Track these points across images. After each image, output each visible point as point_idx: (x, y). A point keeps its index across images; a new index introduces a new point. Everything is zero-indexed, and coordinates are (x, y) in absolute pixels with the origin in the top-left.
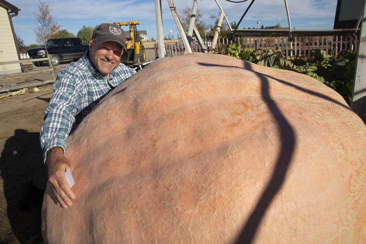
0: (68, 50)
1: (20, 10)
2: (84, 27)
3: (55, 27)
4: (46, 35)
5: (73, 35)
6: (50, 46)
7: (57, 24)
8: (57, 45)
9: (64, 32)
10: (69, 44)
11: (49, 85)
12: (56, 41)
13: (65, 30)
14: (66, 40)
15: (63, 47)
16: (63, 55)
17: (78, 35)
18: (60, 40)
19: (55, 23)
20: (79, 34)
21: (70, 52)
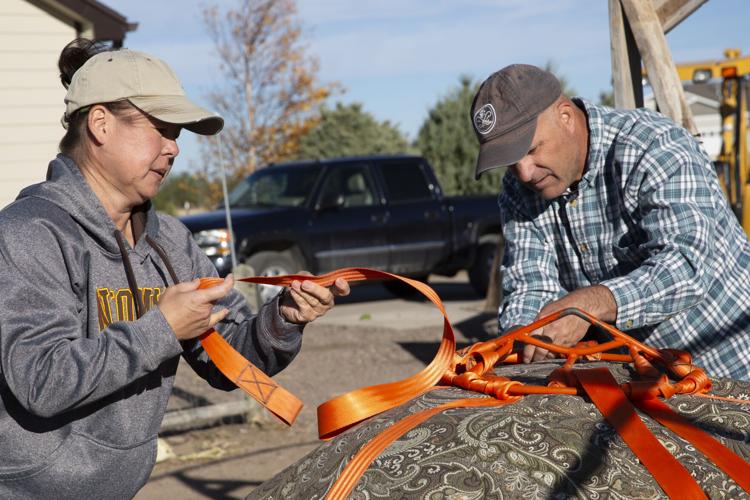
0: (354, 229)
1: (133, 27)
2: (466, 83)
3: (302, 83)
4: (252, 133)
5: (395, 135)
6: (260, 205)
7: (316, 65)
8: (296, 202)
9: (351, 119)
10: (362, 194)
11: (223, 431)
12: (295, 177)
13: (356, 108)
14: (346, 169)
15: (332, 210)
16: (322, 255)
17: (425, 131)
18: (315, 168)
19: (307, 67)
20: (434, 128)
21: (366, 237)
